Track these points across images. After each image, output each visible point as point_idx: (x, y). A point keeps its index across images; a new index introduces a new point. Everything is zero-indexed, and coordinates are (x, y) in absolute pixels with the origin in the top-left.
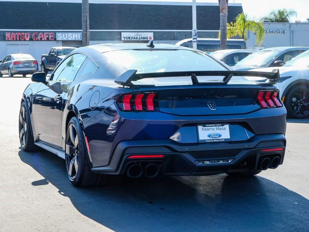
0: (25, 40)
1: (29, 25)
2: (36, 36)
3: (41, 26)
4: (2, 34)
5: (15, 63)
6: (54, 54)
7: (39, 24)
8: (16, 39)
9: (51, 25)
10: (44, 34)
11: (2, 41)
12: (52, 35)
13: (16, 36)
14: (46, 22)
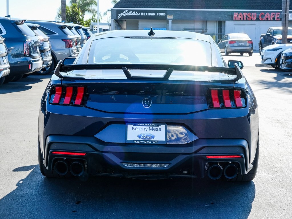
0: (252, 20)
1: (256, 5)
2: (262, 16)
3: (268, 6)
4: (230, 15)
5: (231, 42)
6: (270, 34)
7: (266, 5)
8: (243, 19)
9: (278, 5)
10: (270, 14)
11: (230, 20)
12: (278, 15)
13: (243, 16)
14: (273, 2)
